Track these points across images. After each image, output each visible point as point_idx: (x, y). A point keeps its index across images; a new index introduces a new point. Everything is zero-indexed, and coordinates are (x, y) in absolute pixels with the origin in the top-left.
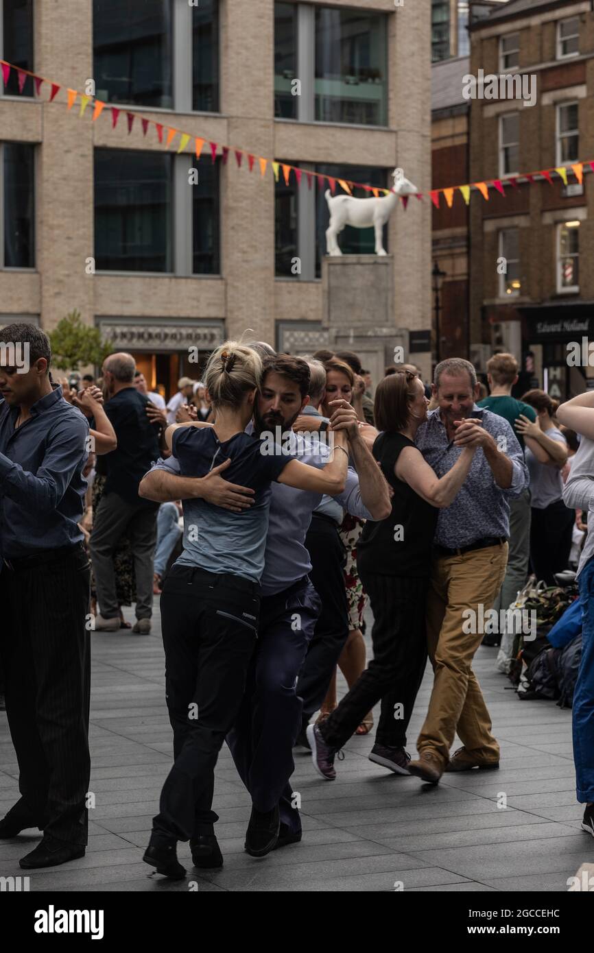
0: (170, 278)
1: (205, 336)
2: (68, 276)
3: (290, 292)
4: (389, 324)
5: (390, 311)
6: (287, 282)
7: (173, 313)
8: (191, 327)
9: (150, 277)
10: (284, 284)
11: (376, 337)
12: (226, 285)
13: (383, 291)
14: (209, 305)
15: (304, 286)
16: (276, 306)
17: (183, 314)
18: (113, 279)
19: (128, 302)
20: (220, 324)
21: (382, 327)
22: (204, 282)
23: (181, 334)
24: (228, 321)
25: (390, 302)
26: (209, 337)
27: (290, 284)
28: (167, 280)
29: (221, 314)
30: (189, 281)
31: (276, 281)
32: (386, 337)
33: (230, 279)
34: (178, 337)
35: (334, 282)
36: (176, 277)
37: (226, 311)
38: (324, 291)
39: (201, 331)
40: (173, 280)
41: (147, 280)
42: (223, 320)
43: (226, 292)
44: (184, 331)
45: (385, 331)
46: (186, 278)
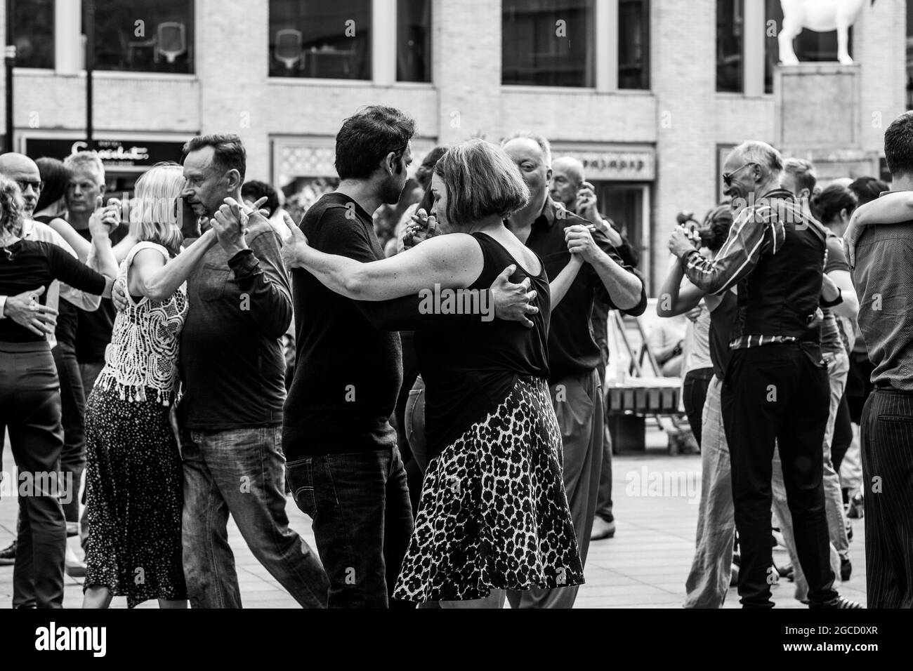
0: (591, 94)
1: (632, 164)
2: (470, 92)
3: (733, 111)
4: (855, 145)
5: (856, 131)
6: (731, 99)
7: (595, 137)
8: (616, 152)
9: (567, 94)
10: (727, 102)
11: (839, 161)
12: (658, 102)
13: (848, 107)
14: (637, 126)
15: (751, 103)
16: (717, 128)
17: (606, 138)
18: (524, 96)
19: (541, 123)
20: (650, 149)
21: (845, 149)
22: (631, 99)
23: (603, 162)
24: (660, 146)
25: (856, 121)
26: (636, 164)
27: (734, 101)
28: (587, 98)
29: (651, 138)
30: (613, 98)
31: (717, 98)
32: (851, 161)
33: (662, 97)
34: (600, 164)
35: (788, 96)
36: (597, 94)
37: (658, 133)
38: (776, 107)
39: (628, 158)
40: (595, 97)
41: (564, 97)
42: (654, 144)
43: (657, 112)
44: (608, 158)
45: (850, 155)
46: (610, 94)
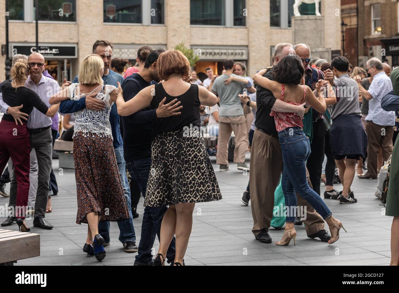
0: (224, 28)
1: (239, 54)
2: (179, 27)
3: (277, 34)
4: (322, 46)
5: (322, 41)
6: (276, 29)
7: (225, 44)
8: (233, 49)
9: (215, 28)
10: (274, 30)
11: (316, 52)
12: (248, 31)
13: (319, 32)
14: (241, 39)
15: (283, 31)
16: (271, 40)
17: (229, 44)
18: (199, 29)
19: (205, 39)
20: (246, 48)
21: (319, 47)
22: (238, 29)
23: (228, 53)
24: (250, 47)
25: (322, 36)
26: (241, 54)
27: (277, 30)
28: (222, 29)
29: (246, 44)
30: (232, 29)
31: (271, 29)
32: (321, 52)
33: (250, 28)
34: (227, 54)
35: (297, 28)
36: (226, 28)
37: (249, 42)
38: (292, 32)
39: (237, 51)
40: (225, 29)
41: (213, 29)
42: (247, 46)
43: (248, 34)
44: (230, 51)
45: (320, 49)
46: (231, 28)
